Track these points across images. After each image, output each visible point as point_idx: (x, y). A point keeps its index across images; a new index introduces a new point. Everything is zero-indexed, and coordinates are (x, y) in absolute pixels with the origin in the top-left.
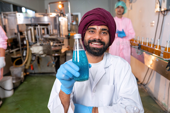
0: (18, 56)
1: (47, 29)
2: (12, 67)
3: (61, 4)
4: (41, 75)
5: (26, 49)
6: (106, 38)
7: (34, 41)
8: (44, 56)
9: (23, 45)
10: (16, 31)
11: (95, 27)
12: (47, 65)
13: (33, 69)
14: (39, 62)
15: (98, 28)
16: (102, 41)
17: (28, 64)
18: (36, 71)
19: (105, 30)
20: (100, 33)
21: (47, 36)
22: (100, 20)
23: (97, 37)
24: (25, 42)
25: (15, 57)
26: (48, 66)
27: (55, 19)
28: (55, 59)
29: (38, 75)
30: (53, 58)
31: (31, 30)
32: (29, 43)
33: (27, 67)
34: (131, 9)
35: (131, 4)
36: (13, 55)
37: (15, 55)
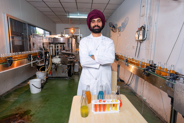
0: (42, 65)
1: (63, 46)
2: (37, 72)
3: (73, 29)
4: (57, 78)
5: (48, 60)
8: (60, 65)
9: (46, 56)
10: (42, 48)
12: (62, 71)
13: (52, 74)
14: (56, 69)
15: (96, 20)
17: (50, 70)
18: (54, 76)
20: (97, 22)
21: (64, 51)
23: (96, 24)
25: (40, 65)
26: (63, 72)
27: (68, 39)
28: (68, 67)
29: (55, 78)
30: (67, 67)
31: (52, 46)
32: (51, 55)
33: (48, 73)
34: (120, 36)
35: (119, 32)
36: (38, 64)
37: (40, 64)
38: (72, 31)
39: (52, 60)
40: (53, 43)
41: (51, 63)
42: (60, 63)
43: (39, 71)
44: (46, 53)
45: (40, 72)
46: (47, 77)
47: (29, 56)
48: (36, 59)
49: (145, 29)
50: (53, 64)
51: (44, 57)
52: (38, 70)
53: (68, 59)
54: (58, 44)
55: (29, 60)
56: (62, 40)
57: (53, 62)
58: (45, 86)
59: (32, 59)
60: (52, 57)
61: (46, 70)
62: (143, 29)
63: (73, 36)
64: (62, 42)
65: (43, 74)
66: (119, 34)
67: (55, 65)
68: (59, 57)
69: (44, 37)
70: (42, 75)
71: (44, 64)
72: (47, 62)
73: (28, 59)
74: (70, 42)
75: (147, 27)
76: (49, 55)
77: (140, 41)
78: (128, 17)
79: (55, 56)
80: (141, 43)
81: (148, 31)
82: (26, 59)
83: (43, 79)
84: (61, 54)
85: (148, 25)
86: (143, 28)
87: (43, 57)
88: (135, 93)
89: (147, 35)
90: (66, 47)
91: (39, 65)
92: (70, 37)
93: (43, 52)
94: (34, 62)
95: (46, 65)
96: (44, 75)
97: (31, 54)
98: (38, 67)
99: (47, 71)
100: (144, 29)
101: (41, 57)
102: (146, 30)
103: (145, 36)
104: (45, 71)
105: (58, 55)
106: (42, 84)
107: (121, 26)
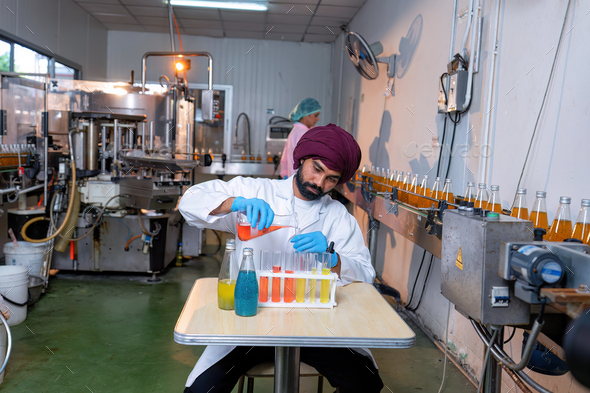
0: (32, 211)
1: (135, 130)
2: (11, 244)
3: (182, 60)
4: (99, 279)
5: (64, 190)
7: (91, 168)
8: (118, 214)
9: (53, 176)
10: (39, 133)
12: (124, 246)
13: (76, 258)
14: (97, 236)
17: (67, 236)
18: (85, 265)
24: (62, 168)
25: (23, 211)
26: (127, 249)
27: (160, 102)
28: (153, 228)
29: (89, 278)
30: (148, 226)
31: (86, 131)
32: (77, 170)
33: (60, 247)
34: (393, 93)
35: (392, 81)
36: (16, 205)
37: (23, 206)
38: (180, 67)
39: (83, 190)
40: (87, 116)
41: (77, 205)
42: (114, 204)
43: (19, 238)
44: (54, 161)
45: (21, 243)
46: (53, 272)
48: (12, 182)
49: (466, 69)
50: (83, 206)
51: (43, 176)
52: (13, 236)
53: (155, 188)
54: (112, 121)
56: (130, 104)
57: (86, 201)
58: (41, 302)
60: (83, 176)
61: (51, 235)
62: (460, 68)
63: (184, 89)
64: (130, 113)
65: (38, 251)
67: (93, 211)
68: (115, 180)
69: (52, 88)
70: (32, 257)
71: (42, 210)
72: (58, 198)
74: (169, 115)
75: (474, 62)
76: (69, 169)
77: (453, 117)
78: (420, 15)
79: (96, 173)
80: (455, 124)
81: (475, 76)
83: (35, 274)
84: (123, 166)
86: (460, 65)
87: (40, 177)
88: (435, 337)
90: (147, 137)
91: (20, 213)
92: (167, 94)
93: (44, 153)
95: (54, 212)
96: (39, 257)
98: (15, 222)
99: (57, 240)
101: (32, 173)
102: (470, 70)
105: (109, 169)
106: (29, 289)
107: (399, 53)
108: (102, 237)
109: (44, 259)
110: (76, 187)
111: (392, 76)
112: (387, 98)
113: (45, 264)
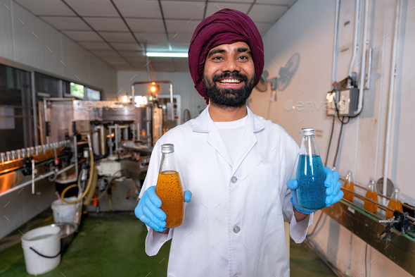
0: (72, 179)
1: (129, 129)
2: (58, 202)
5: (88, 167)
6: (248, 68)
7: (103, 153)
8: (121, 180)
9: (81, 158)
10: (71, 133)
11: (224, 47)
12: (126, 196)
13: (98, 205)
14: (109, 192)
15: (230, 48)
16: (242, 72)
17: (91, 195)
18: (104, 208)
19: (244, 50)
20: (235, 58)
21: (131, 144)
22: (233, 30)
23: (231, 67)
24: (86, 154)
25: (64, 181)
26: (128, 198)
27: (143, 111)
31: (99, 131)
32: (94, 155)
33: (87, 203)
34: (276, 99)
35: (274, 92)
36: (59, 178)
37: (64, 177)
38: (153, 89)
39: (99, 168)
41: (96, 177)
43: (61, 197)
44: (81, 149)
45: (62, 200)
46: (85, 212)
47: (26, 164)
48: (51, 169)
49: (356, 86)
50: (100, 177)
51: (75, 159)
52: (58, 195)
53: (141, 167)
54: (114, 124)
55: (25, 174)
56: (126, 114)
57: (100, 174)
59: (34, 171)
60: (98, 159)
61: (81, 196)
62: (349, 86)
63: (157, 101)
64: (126, 119)
65: (72, 206)
66: (273, 97)
67: (106, 181)
68: (118, 160)
70: (69, 211)
71: (75, 179)
72: (84, 172)
73: (23, 172)
74: (148, 118)
75: (365, 81)
76: (89, 153)
77: (341, 119)
78: (298, 54)
79: (107, 155)
80: (343, 123)
81: (366, 91)
82: (14, 173)
83: (69, 221)
84: (122, 151)
85: (366, 75)
86: (350, 84)
87: (72, 160)
88: (331, 264)
89: (366, 101)
90: (136, 131)
91: (62, 182)
92: (147, 106)
93: (75, 145)
94: (42, 177)
95: (82, 182)
96: (73, 210)
97: (32, 158)
98: (60, 188)
99: (84, 199)
100: (354, 84)
101: (67, 159)
102: (361, 87)
103: (360, 106)
104: (77, 196)
105: (114, 154)
107: (278, 76)
108: (113, 191)
109: (76, 211)
110: (94, 165)
111: (273, 90)
112: (270, 102)
113: (77, 214)
